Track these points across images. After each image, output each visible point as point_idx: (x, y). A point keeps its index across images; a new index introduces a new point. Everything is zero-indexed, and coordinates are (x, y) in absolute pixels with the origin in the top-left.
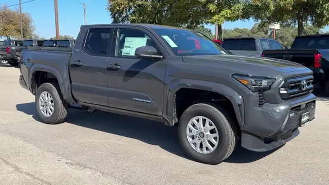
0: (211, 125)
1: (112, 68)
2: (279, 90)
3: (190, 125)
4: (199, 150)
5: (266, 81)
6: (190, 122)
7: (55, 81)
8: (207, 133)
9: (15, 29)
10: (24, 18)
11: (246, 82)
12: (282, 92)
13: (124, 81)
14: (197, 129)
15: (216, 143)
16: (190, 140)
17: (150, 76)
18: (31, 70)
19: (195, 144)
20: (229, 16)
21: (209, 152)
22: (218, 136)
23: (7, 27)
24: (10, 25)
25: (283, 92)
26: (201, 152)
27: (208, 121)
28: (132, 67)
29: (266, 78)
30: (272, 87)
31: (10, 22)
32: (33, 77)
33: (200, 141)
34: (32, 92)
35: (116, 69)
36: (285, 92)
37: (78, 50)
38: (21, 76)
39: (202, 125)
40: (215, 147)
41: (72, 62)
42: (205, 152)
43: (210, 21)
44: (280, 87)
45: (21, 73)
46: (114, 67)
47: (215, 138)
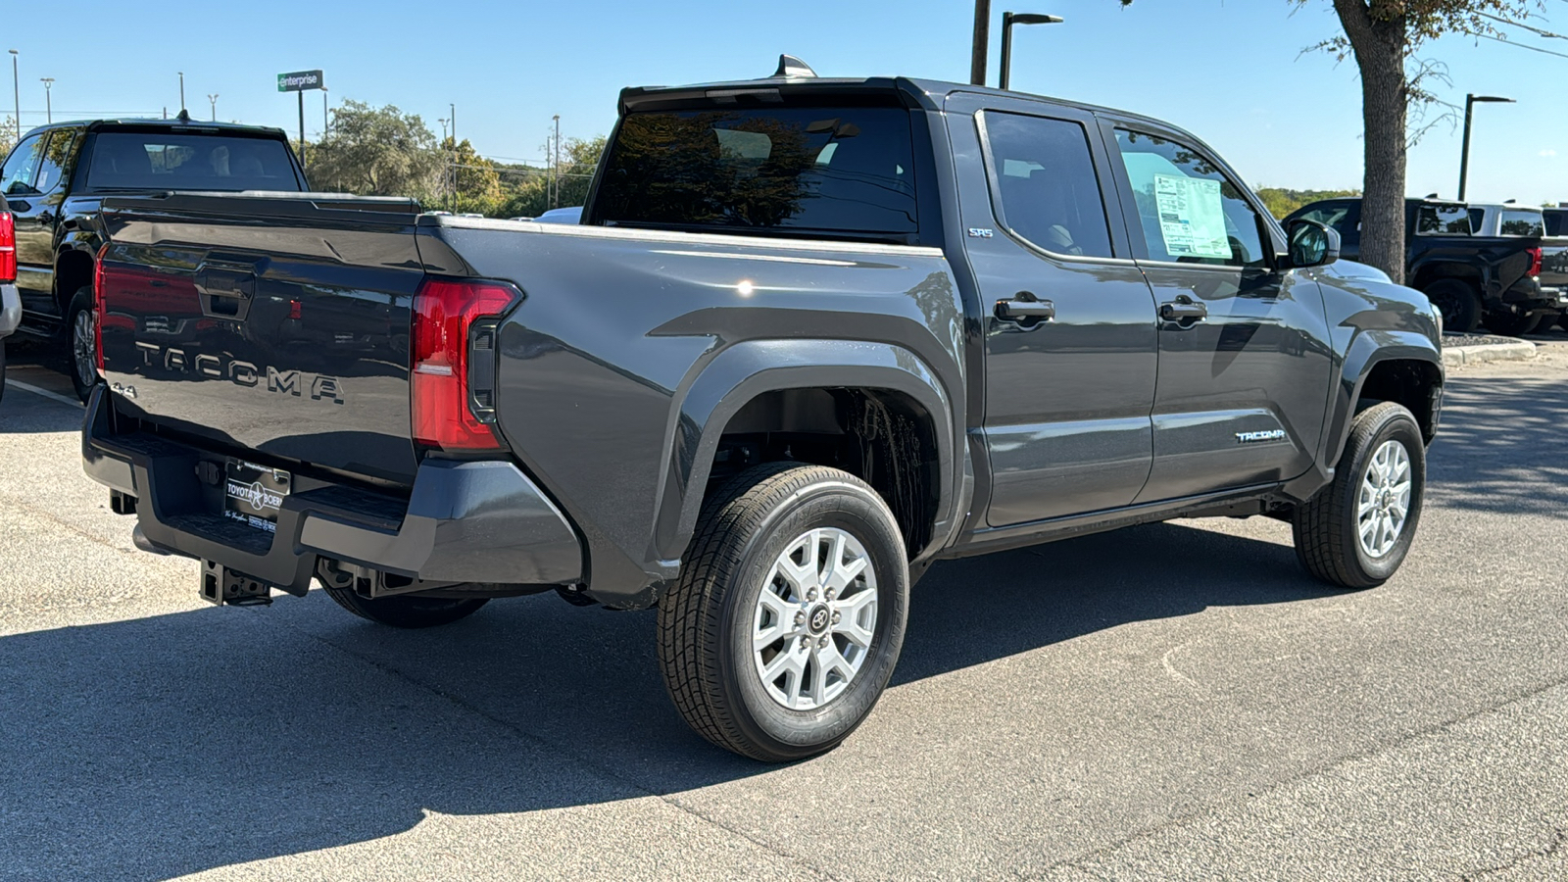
39: (1389, 468)
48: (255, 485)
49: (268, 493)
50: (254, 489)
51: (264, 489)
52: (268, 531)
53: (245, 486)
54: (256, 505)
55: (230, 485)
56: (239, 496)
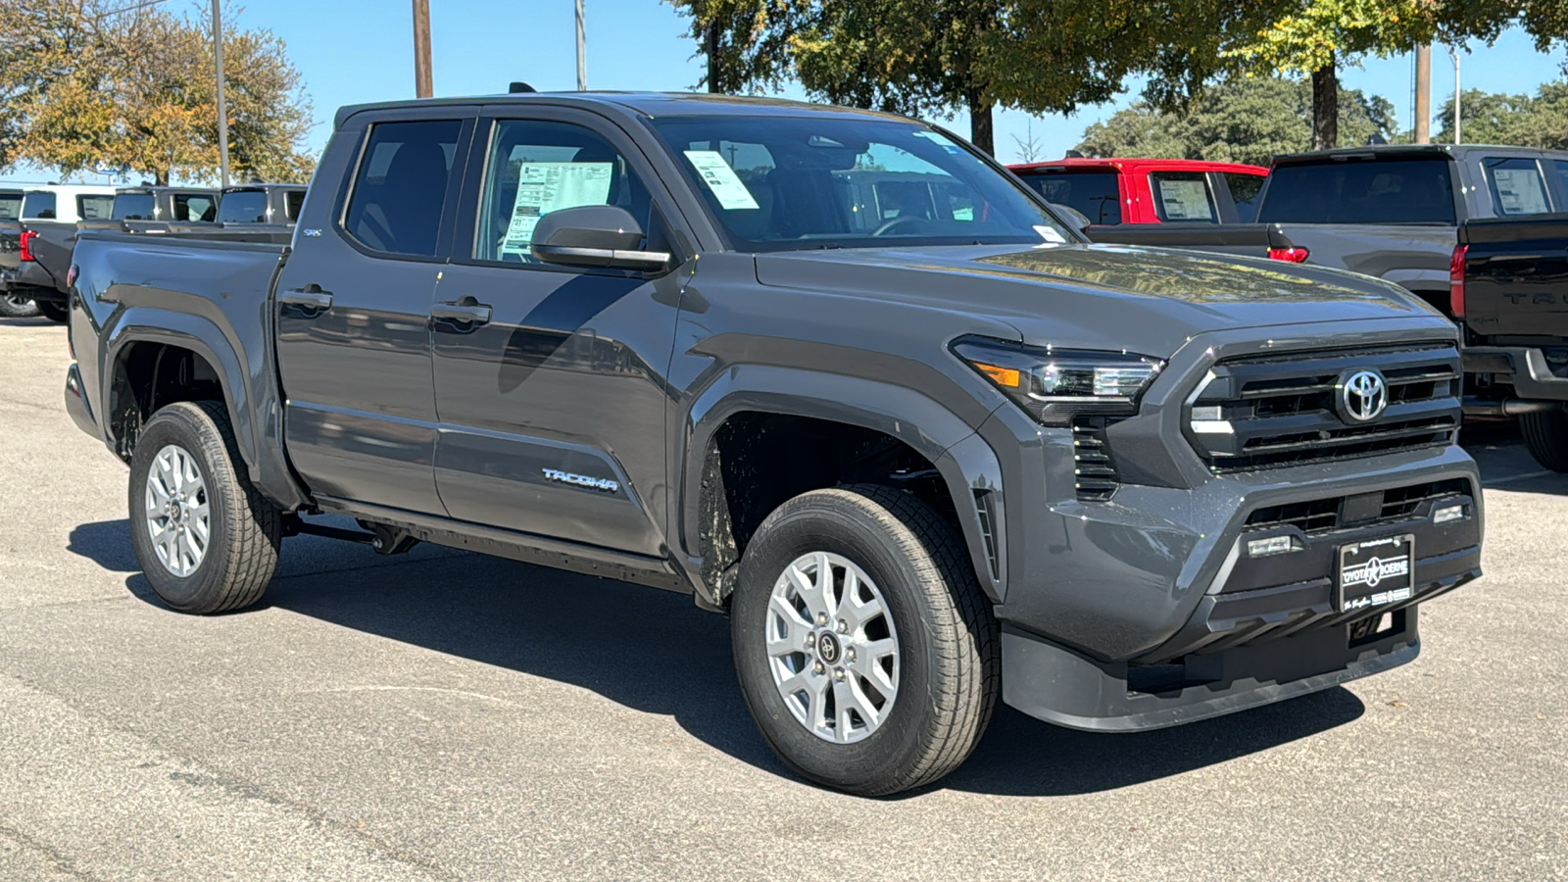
0: (865, 595)
1: (452, 320)
2: (1186, 416)
3: (779, 599)
4: (819, 724)
5: (1115, 372)
6: (781, 585)
7: (210, 394)
8: (850, 640)
9: (198, 129)
10: (248, 60)
11: (1012, 378)
12: (1200, 427)
13: (507, 384)
14: (810, 619)
15: (888, 685)
16: (783, 673)
17: (612, 357)
18: (113, 337)
19: (803, 696)
20: (1361, 22)
21: (862, 734)
22: (896, 653)
23: (154, 117)
24: (168, 108)
25: (1212, 424)
26: (828, 735)
27: (853, 574)
28: (537, 314)
29: (1112, 357)
30: (1146, 400)
31: (170, 86)
32: (117, 373)
33: (823, 681)
34: (118, 451)
35: (468, 327)
36: (1226, 428)
37: (317, 233)
38: (74, 372)
39: (830, 598)
40: (887, 708)
41: (287, 296)
42: (847, 733)
43: (1248, 53)
44: (1192, 399)
45: (74, 356)
46: (463, 313)
47: (887, 663)
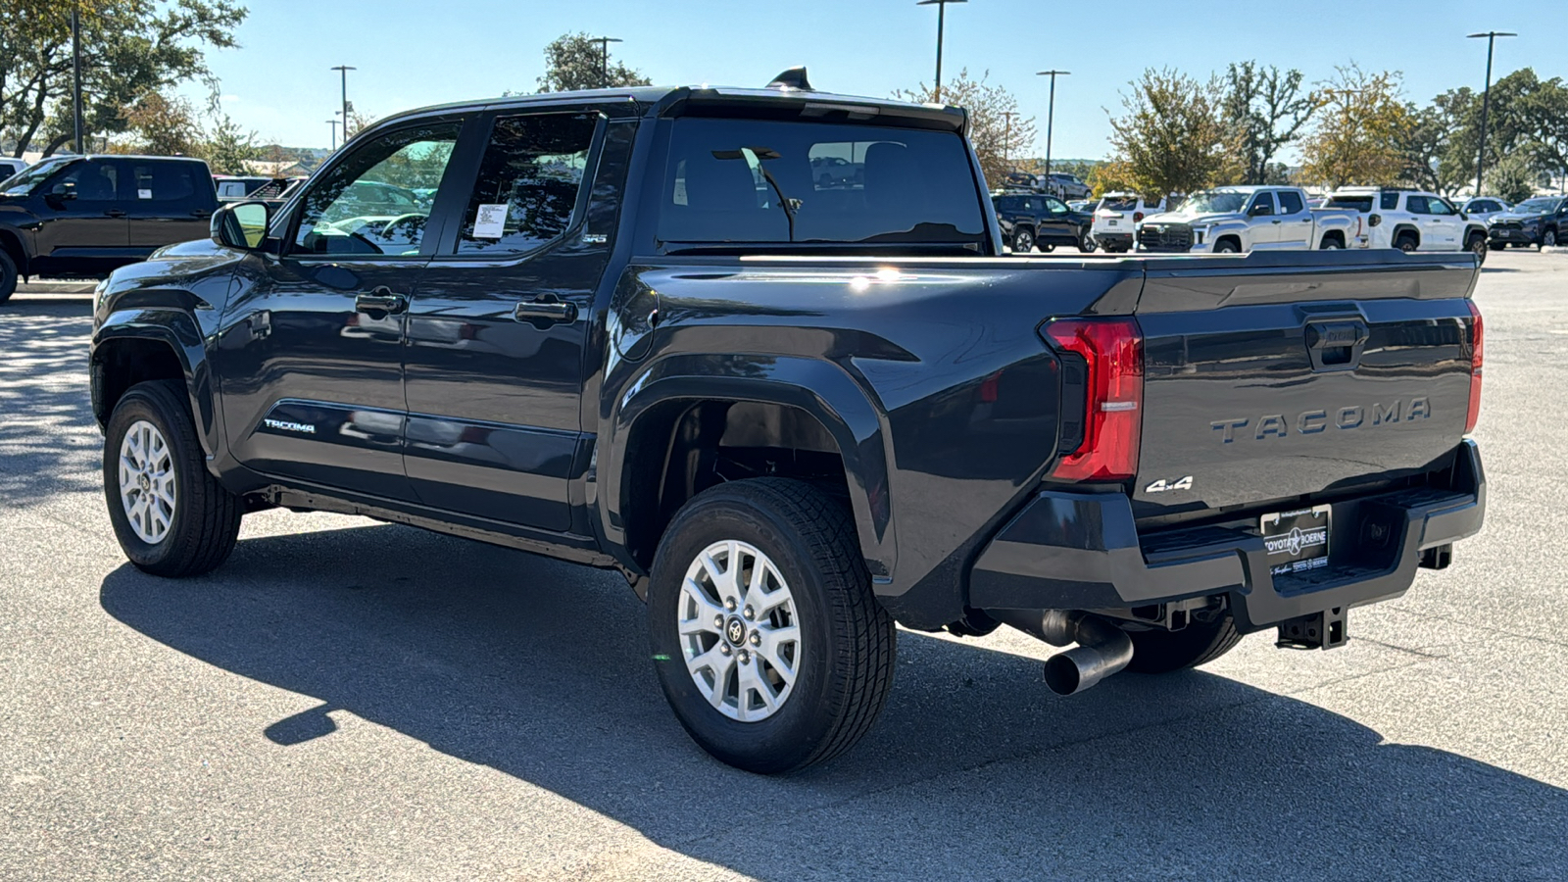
48: (1293, 533)
49: (1304, 534)
50: (1292, 536)
51: (1301, 531)
52: (1313, 569)
53: (1282, 538)
54: (1295, 550)
55: (1266, 544)
56: (1278, 549)
